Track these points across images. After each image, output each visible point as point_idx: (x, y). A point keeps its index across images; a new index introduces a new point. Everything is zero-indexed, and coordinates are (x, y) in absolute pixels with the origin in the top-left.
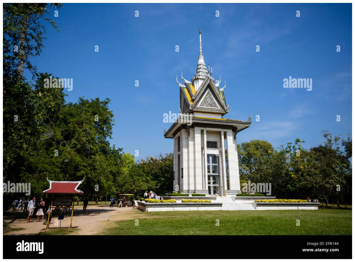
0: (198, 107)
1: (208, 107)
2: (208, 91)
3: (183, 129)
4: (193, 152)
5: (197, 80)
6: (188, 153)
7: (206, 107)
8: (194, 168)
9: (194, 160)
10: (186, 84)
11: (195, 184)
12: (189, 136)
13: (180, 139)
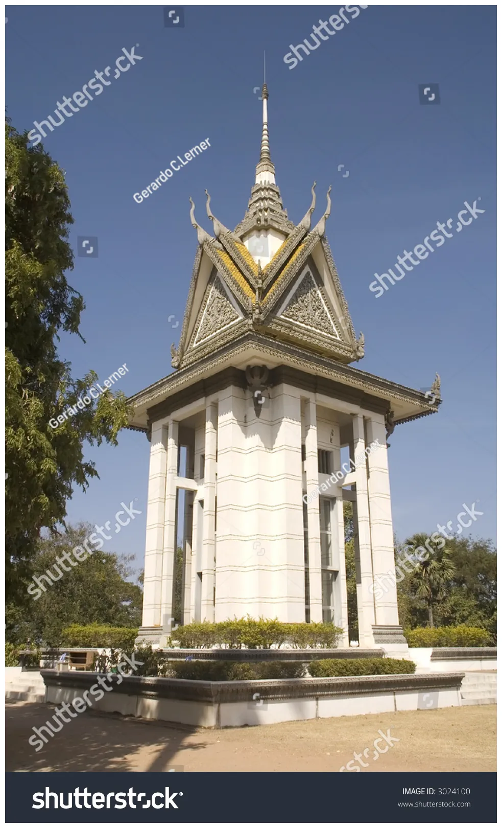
0: (279, 319)
1: (308, 327)
2: (308, 273)
3: (232, 386)
4: (269, 479)
5: (263, 234)
6: (248, 479)
7: (302, 325)
8: (275, 538)
9: (275, 508)
10: (221, 236)
11: (278, 600)
12: (258, 416)
13: (208, 426)
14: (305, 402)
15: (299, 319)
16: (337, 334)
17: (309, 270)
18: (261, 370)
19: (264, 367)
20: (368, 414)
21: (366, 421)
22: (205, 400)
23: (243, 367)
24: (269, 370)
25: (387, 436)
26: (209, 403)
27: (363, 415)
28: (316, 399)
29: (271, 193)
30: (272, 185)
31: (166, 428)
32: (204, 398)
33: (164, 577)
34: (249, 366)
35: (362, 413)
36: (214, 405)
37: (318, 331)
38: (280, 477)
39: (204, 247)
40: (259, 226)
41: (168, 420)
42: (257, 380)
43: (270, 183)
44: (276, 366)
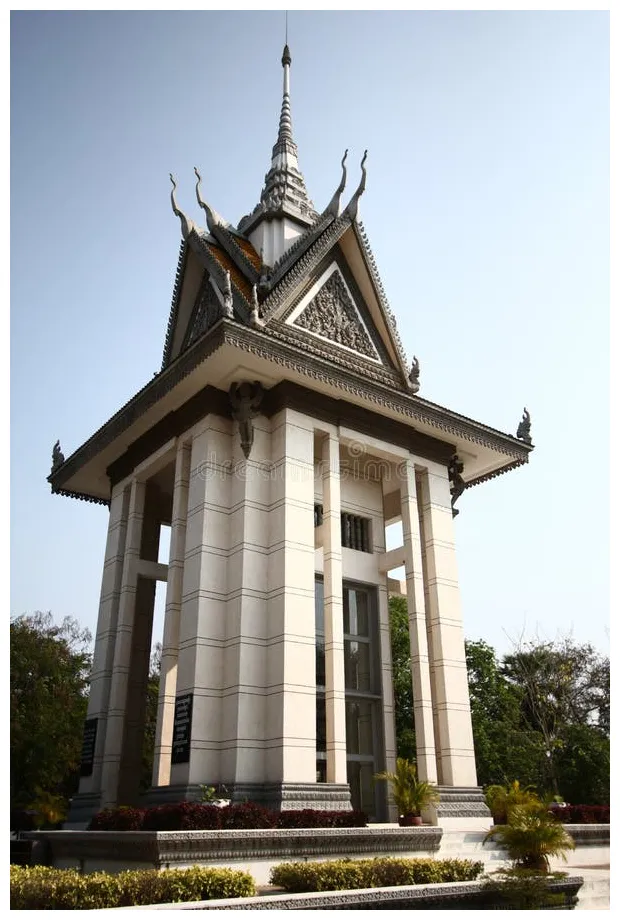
0: (287, 327)
1: (333, 342)
2: (336, 272)
3: (209, 415)
4: (262, 550)
5: (275, 225)
6: (231, 552)
7: (325, 339)
8: (272, 641)
9: (272, 594)
10: (215, 229)
11: (271, 744)
12: (247, 456)
13: (178, 478)
14: (320, 442)
15: (320, 331)
16: (378, 356)
17: (338, 268)
18: (253, 389)
19: (258, 384)
20: (423, 462)
21: (421, 475)
22: (176, 440)
23: (225, 387)
24: (265, 390)
25: (453, 501)
26: (180, 445)
27: (416, 465)
28: (338, 435)
29: (290, 178)
30: (293, 169)
31: (127, 491)
32: (174, 439)
33: (110, 713)
34: (234, 384)
35: (413, 461)
36: (188, 448)
37: (349, 350)
38: (278, 547)
39: (190, 240)
40: (269, 214)
41: (131, 479)
42: (246, 405)
43: (290, 166)
44: (275, 383)
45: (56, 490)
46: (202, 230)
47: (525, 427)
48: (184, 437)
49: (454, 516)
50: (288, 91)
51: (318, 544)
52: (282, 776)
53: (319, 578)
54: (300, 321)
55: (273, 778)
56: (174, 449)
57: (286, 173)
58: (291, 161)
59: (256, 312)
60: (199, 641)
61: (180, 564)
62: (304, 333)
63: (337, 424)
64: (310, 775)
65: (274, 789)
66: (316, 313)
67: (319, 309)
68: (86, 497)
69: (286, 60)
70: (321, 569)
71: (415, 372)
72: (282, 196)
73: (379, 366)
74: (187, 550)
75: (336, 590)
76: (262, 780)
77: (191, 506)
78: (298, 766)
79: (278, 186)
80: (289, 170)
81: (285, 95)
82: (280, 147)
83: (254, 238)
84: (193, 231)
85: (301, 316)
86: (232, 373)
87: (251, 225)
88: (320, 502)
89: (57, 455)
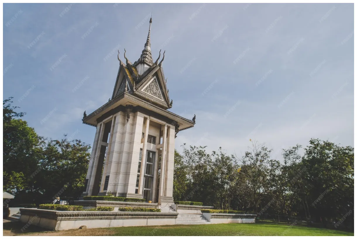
0: (141, 91)
1: (152, 95)
2: (155, 79)
3: (120, 111)
4: (129, 143)
5: (142, 65)
6: (122, 143)
7: (150, 95)
8: (128, 163)
9: (130, 153)
10: (128, 65)
11: (126, 185)
12: (128, 122)
13: (112, 124)
14: (145, 119)
15: (149, 92)
16: (163, 99)
17: (156, 77)
19: (132, 106)
20: (169, 125)
21: (169, 128)
22: (113, 116)
23: (125, 105)
24: (134, 107)
25: (176, 134)
27: (167, 126)
28: (150, 118)
29: (148, 53)
30: (149, 50)
31: (101, 125)
32: (112, 116)
33: (92, 176)
34: (127, 105)
35: (167, 124)
36: (115, 118)
37: (156, 97)
38: (133, 143)
39: (121, 67)
40: (141, 62)
41: (102, 123)
42: (129, 110)
43: (148, 49)
44: (136, 106)
45: (84, 123)
46: (125, 65)
47: (194, 119)
48: (115, 115)
49: (175, 138)
50: (150, 30)
51: (142, 142)
52: (127, 192)
53: (141, 149)
54: (145, 90)
55: (125, 192)
56: (112, 118)
57: (147, 51)
58: (149, 48)
59: (134, 88)
60: (113, 162)
61: (110, 144)
62: (145, 93)
63: (150, 116)
64: (134, 192)
65: (125, 195)
66: (149, 88)
67: (150, 87)
68: (91, 125)
69: (151, 22)
70: (142, 147)
71: (172, 103)
72: (145, 57)
73: (163, 102)
74: (112, 141)
75: (145, 153)
76: (123, 192)
77: (114, 131)
78: (131, 190)
79: (145, 54)
80: (148, 51)
81: (149, 31)
82: (146, 45)
83: (137, 67)
84: (122, 65)
85: (145, 89)
86: (126, 103)
87: (136, 64)
88: (144, 132)
89: (85, 114)
